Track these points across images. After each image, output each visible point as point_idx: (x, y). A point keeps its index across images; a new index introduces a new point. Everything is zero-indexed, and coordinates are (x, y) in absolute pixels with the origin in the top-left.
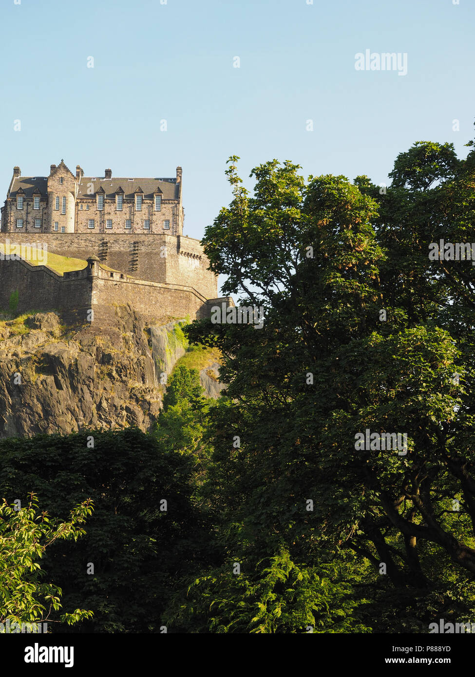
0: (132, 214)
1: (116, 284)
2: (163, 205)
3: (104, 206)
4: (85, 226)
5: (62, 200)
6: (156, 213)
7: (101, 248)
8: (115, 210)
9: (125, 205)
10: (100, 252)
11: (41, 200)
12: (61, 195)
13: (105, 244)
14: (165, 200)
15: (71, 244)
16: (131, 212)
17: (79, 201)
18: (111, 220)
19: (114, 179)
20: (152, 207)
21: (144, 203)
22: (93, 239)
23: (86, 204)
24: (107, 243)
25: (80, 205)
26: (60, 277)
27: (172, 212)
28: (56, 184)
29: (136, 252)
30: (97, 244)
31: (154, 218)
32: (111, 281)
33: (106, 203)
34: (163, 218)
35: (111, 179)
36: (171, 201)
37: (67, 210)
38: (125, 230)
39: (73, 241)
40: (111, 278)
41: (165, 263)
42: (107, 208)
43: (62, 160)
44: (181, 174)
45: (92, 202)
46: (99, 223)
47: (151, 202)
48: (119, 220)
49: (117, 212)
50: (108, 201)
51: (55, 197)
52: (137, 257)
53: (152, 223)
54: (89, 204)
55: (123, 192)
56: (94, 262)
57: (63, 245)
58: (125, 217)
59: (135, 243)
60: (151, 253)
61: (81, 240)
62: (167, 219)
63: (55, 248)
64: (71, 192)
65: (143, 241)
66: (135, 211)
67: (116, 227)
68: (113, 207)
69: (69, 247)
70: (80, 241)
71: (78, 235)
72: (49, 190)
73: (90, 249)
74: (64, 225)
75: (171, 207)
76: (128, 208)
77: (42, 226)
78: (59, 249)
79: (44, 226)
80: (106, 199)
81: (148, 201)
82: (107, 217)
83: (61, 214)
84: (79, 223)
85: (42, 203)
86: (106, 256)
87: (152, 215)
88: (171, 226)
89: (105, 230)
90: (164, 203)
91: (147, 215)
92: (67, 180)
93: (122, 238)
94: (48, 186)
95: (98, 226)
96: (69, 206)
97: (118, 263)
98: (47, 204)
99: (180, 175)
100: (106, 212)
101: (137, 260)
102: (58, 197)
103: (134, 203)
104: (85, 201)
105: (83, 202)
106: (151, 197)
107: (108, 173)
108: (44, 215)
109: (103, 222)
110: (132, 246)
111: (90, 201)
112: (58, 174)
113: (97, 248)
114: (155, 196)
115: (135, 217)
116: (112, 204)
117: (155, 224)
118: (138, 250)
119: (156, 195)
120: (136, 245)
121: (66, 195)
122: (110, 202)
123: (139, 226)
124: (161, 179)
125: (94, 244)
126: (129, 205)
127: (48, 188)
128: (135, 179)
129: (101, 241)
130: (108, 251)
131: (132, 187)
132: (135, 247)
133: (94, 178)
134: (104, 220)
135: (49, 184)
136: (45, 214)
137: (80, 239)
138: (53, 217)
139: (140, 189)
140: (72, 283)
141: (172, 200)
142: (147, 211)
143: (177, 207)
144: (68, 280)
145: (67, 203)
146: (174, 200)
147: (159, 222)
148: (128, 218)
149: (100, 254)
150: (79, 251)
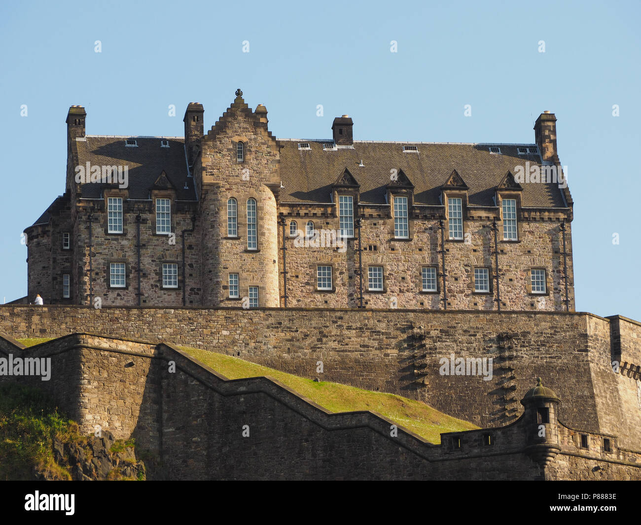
0: (439, 249)
1: (597, 469)
2: (525, 225)
3: (357, 226)
4: (307, 284)
5: (244, 210)
6: (507, 247)
7: (406, 353)
8: (388, 237)
9: (418, 224)
10: (404, 365)
11: (177, 209)
12: (241, 194)
13: (415, 341)
14: (529, 211)
15: (320, 340)
16: (434, 244)
17: (285, 211)
18: (381, 267)
19: (363, 147)
20: (495, 229)
21: (473, 219)
22: (382, 327)
23: (307, 221)
24: (421, 337)
25: (288, 222)
26: (428, 446)
27: (550, 246)
28: (225, 162)
29: (507, 364)
30: (394, 342)
31: (503, 260)
32: (583, 460)
33: (363, 216)
34: (526, 260)
35: (351, 147)
36: (547, 214)
37: (262, 239)
38: (422, 297)
39: (325, 331)
40: (583, 452)
41: (593, 396)
42: (367, 232)
43: (239, 93)
44: (555, 134)
45: (324, 215)
46: (346, 276)
47: (492, 216)
48: (401, 268)
49: (397, 244)
50: (368, 211)
51: (224, 198)
52: (512, 378)
53: (497, 277)
54: (314, 220)
55: (410, 186)
56: (547, 405)
57: (297, 344)
58: (418, 256)
59: (500, 338)
60: (549, 368)
61: (349, 328)
62: (538, 264)
63: (274, 353)
64: (267, 185)
65: (525, 334)
66: (448, 241)
67: (397, 289)
68: (383, 230)
69: (314, 349)
70: (346, 332)
71: (338, 314)
72: (207, 179)
73: (374, 355)
74: (256, 282)
75: (549, 232)
76: (427, 234)
77: (182, 283)
78: (285, 355)
79: (191, 283)
80: (364, 207)
81: (483, 214)
82: (367, 258)
83: (246, 251)
84: (288, 276)
85: (179, 217)
86: (424, 375)
87: (496, 253)
88: (551, 285)
89: (366, 297)
90: (528, 220)
91: (480, 254)
92: (256, 152)
93: (463, 323)
94: (204, 169)
95: (344, 285)
96: (266, 226)
97: (460, 398)
98: (194, 220)
99: (552, 137)
100: (364, 244)
101: (513, 389)
102: (233, 199)
103: (443, 217)
104: (303, 212)
105: (298, 215)
106: (488, 199)
107: (342, 128)
108: (187, 251)
109: (359, 272)
110: (494, 346)
111: (319, 211)
112: (229, 132)
113: (394, 353)
114: (500, 199)
115: (448, 258)
116: (381, 222)
117: (506, 278)
118: (510, 358)
119: (503, 196)
120: (506, 344)
121: (256, 195)
122: (375, 214)
123: (461, 284)
124: (495, 148)
125: (386, 341)
126: (430, 224)
127: (204, 173)
128: (423, 146)
129: (403, 331)
130: (428, 360)
131: (422, 171)
132: (501, 349)
133: (304, 144)
134: (360, 267)
135: (208, 159)
136: (190, 247)
137: (345, 325)
138: (222, 260)
139: (457, 177)
140: (473, 465)
141: (549, 211)
142: (480, 242)
143: (564, 230)
144: (457, 454)
145: (262, 219)
146: (556, 211)
147: (516, 274)
148: (428, 261)
149: (404, 370)
150: (343, 362)
